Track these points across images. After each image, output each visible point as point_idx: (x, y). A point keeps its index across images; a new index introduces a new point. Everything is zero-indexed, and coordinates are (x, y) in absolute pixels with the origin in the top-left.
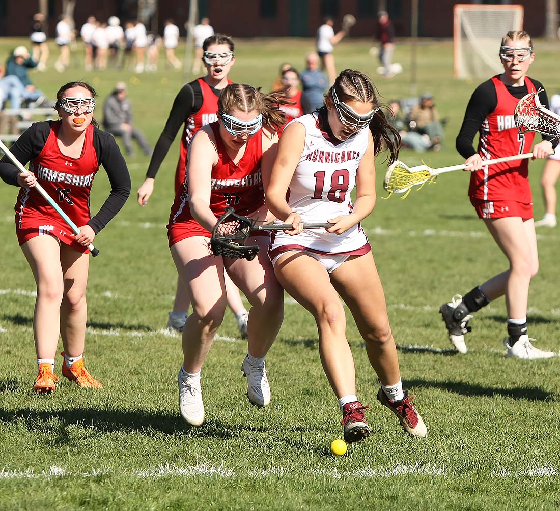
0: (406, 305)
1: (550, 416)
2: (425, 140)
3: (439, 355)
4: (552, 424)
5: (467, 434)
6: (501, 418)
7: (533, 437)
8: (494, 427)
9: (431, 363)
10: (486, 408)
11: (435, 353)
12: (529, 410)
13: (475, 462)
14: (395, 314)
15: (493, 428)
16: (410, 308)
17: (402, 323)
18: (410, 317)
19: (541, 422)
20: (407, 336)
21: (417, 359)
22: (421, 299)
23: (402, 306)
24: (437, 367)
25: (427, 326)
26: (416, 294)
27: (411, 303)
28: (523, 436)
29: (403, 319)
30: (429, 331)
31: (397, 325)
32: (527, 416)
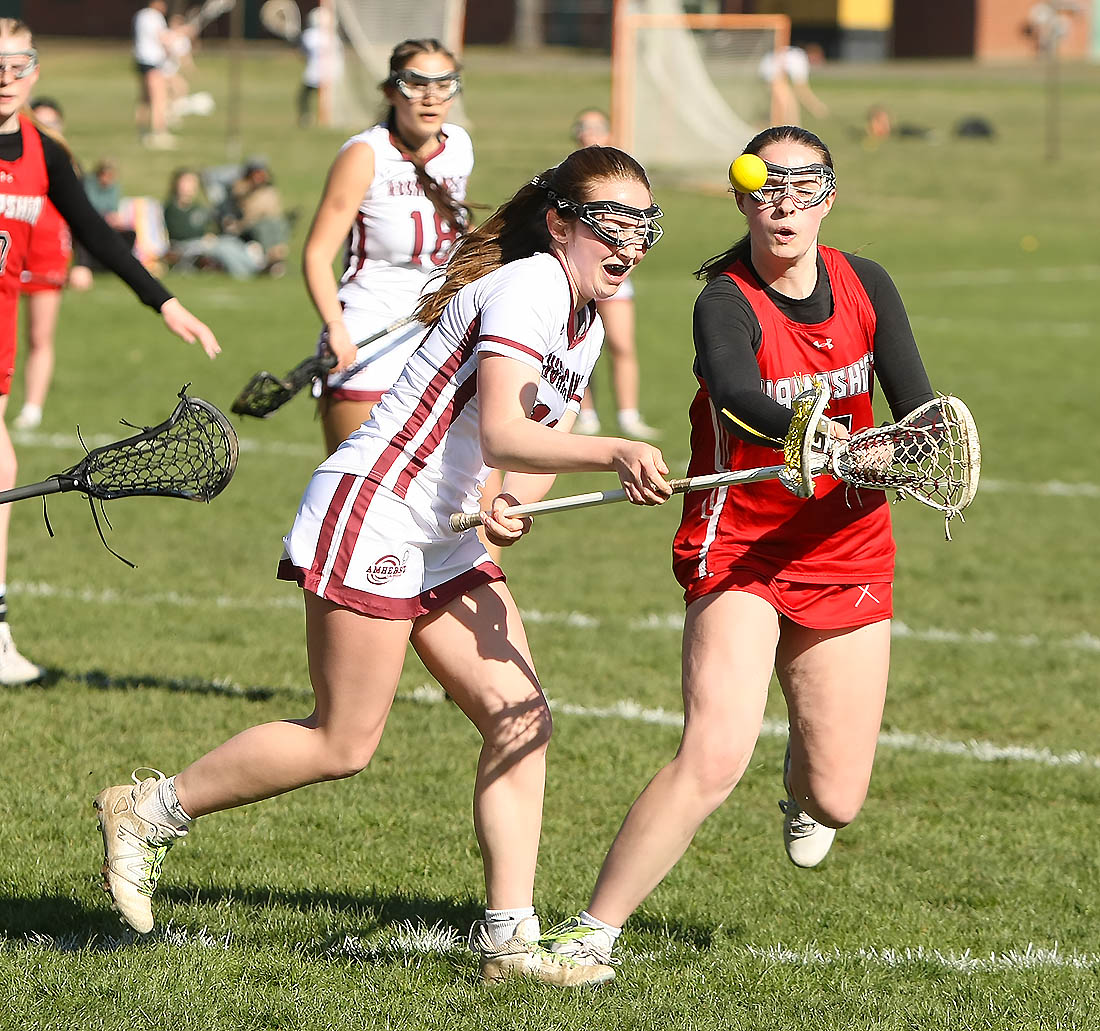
0: (181, 594)
1: (455, 828)
2: (253, 254)
3: (236, 701)
4: (458, 844)
5: (280, 863)
6: (354, 831)
7: (416, 872)
8: (337, 850)
9: (220, 715)
10: (324, 809)
11: (229, 693)
12: (414, 816)
13: (289, 923)
14: (155, 613)
15: (335, 852)
16: (189, 602)
17: (169, 632)
18: (188, 619)
19: (436, 840)
20: (176, 659)
21: (192, 707)
22: (214, 584)
23: (173, 597)
24: (231, 724)
25: (219, 639)
26: (202, 572)
27: (191, 592)
28: (395, 870)
29: (172, 624)
30: (225, 649)
31: (157, 636)
32: (408, 827)
